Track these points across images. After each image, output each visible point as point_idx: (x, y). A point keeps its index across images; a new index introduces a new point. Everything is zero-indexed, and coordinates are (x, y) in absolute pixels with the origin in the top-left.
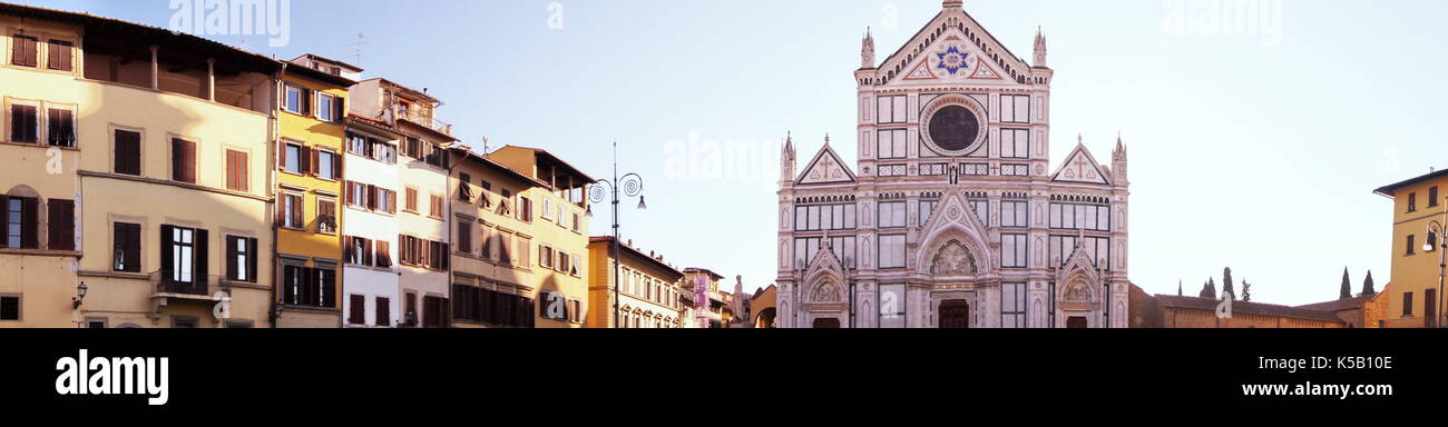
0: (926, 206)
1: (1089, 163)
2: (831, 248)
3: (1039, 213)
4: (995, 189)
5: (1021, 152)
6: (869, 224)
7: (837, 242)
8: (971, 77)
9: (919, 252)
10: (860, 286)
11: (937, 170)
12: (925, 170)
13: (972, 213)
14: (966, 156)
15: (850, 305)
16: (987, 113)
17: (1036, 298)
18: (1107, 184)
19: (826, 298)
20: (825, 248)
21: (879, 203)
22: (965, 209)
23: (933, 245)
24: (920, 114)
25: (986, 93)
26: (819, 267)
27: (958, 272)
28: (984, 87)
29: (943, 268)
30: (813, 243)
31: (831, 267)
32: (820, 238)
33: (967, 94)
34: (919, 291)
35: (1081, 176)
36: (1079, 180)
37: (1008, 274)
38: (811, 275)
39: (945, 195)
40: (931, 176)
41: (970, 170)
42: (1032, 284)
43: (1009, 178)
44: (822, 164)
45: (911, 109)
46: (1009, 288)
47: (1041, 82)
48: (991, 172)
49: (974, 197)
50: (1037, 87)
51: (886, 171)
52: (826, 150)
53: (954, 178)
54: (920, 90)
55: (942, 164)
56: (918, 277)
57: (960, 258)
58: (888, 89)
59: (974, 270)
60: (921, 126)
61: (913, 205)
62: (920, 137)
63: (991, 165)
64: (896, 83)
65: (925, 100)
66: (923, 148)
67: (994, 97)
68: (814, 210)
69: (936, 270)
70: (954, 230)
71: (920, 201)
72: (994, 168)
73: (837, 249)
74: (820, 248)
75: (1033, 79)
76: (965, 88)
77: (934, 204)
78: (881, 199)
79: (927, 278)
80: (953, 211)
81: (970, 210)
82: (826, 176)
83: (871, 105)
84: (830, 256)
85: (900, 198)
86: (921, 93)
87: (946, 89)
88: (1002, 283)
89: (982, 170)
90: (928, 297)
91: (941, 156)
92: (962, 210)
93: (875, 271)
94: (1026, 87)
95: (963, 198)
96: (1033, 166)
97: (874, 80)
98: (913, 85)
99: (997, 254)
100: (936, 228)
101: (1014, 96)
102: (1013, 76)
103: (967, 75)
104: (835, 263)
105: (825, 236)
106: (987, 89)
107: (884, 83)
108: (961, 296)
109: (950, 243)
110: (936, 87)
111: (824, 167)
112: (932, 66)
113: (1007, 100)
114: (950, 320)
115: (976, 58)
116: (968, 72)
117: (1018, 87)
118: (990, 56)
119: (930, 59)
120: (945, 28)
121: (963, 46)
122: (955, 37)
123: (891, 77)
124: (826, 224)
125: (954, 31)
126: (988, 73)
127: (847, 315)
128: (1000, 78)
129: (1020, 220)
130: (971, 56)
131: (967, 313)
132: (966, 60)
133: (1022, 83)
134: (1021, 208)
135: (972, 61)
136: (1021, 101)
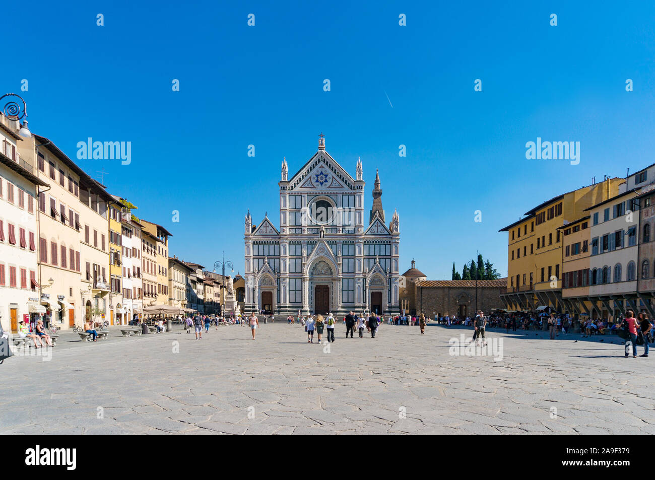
0: (309, 246)
1: (381, 225)
2: (269, 263)
3: (359, 250)
4: (339, 240)
6: (285, 253)
7: (272, 261)
8: (329, 187)
9: (307, 266)
10: (281, 279)
12: (310, 231)
13: (330, 250)
15: (278, 287)
16: (337, 205)
17: (358, 285)
18: (390, 234)
19: (268, 284)
20: (266, 264)
21: (289, 245)
22: (327, 248)
23: (313, 263)
24: (307, 205)
26: (264, 271)
27: (324, 274)
28: (335, 192)
29: (317, 272)
30: (261, 261)
31: (268, 271)
32: (264, 259)
33: (328, 196)
34: (307, 282)
36: (377, 234)
37: (345, 276)
38: (260, 274)
39: (318, 243)
40: (312, 234)
41: (329, 231)
42: (356, 279)
43: (346, 234)
44: (264, 226)
45: (303, 203)
46: (345, 281)
47: (359, 189)
48: (338, 231)
49: (331, 244)
50: (357, 191)
51: (292, 231)
52: (267, 220)
54: (308, 193)
56: (307, 277)
57: (326, 268)
58: (294, 192)
59: (331, 274)
61: (304, 246)
63: (338, 228)
64: (297, 189)
65: (310, 199)
67: (340, 196)
68: (261, 247)
69: (314, 273)
70: (322, 257)
71: (307, 244)
72: (340, 230)
73: (272, 264)
74: (264, 263)
75: (356, 187)
76: (327, 192)
77: (314, 246)
78: (290, 243)
79: (311, 277)
80: (322, 249)
82: (266, 232)
83: (286, 200)
84: (269, 267)
85: (299, 243)
87: (319, 193)
88: (342, 279)
89: (334, 231)
90: (310, 284)
93: (288, 273)
94: (353, 191)
95: (326, 244)
96: (356, 228)
97: (287, 188)
98: (304, 191)
99: (340, 267)
100: (314, 257)
101: (349, 196)
102: (349, 186)
103: (328, 186)
104: (271, 269)
105: (266, 258)
106: (337, 193)
107: (292, 189)
108: (326, 284)
109: (320, 262)
110: (315, 192)
111: (265, 228)
112: (313, 181)
113: (346, 198)
114: (319, 293)
115: (331, 177)
116: (328, 184)
117: (350, 191)
118: (338, 176)
119: (312, 178)
120: (319, 162)
121: (326, 171)
122: (322, 167)
123: (295, 186)
124: (266, 253)
125: (322, 163)
126: (337, 185)
127: (276, 291)
128: (343, 187)
129: (351, 253)
130: (330, 176)
131: (329, 290)
132: (327, 179)
133: (351, 189)
134: (351, 247)
135: (330, 178)
136: (351, 198)
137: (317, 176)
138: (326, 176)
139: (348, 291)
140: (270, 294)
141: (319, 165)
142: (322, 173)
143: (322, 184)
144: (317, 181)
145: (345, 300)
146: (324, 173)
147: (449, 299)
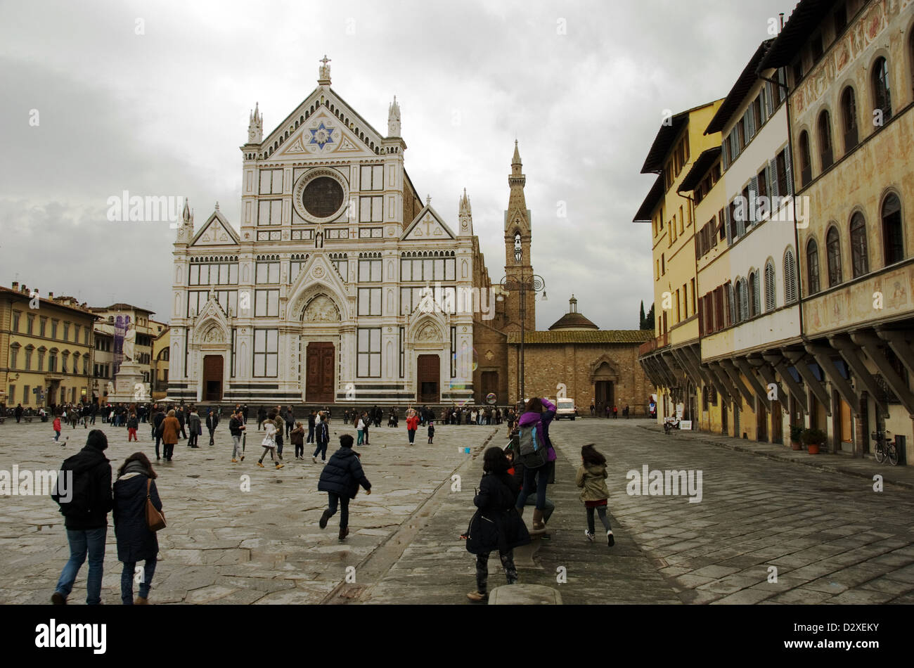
0: (296, 266)
1: (436, 221)
2: (217, 300)
3: (391, 270)
4: (353, 250)
5: (376, 218)
6: (248, 281)
7: (223, 296)
8: (335, 151)
9: (289, 304)
10: (239, 330)
11: (306, 235)
12: (297, 236)
13: (334, 272)
14: (330, 222)
15: (232, 345)
16: (349, 184)
17: (388, 340)
18: (453, 239)
19: (214, 339)
20: (212, 300)
21: (257, 263)
22: (329, 268)
23: (301, 297)
24: (294, 186)
25: (347, 165)
26: (207, 315)
27: (326, 320)
28: (346, 160)
29: (311, 317)
30: (203, 295)
31: (216, 315)
32: (209, 291)
33: (333, 167)
34: (289, 336)
35: (428, 234)
36: (427, 238)
37: (363, 322)
38: (200, 322)
39: (311, 257)
40: (301, 241)
41: (334, 234)
42: (385, 330)
43: (366, 241)
44: (212, 229)
45: (286, 183)
46: (364, 333)
47: (392, 152)
48: (351, 235)
49: (337, 258)
50: (389, 157)
51: (263, 236)
52: (216, 217)
53: (319, 243)
54: (294, 164)
55: (311, 230)
56: (288, 324)
57: (327, 309)
58: (269, 164)
59: (339, 318)
60: (295, 196)
61: (285, 265)
62: (293, 206)
63: (351, 230)
64: (275, 158)
65: (299, 173)
66: (295, 216)
67: (355, 169)
68: (204, 268)
69: (305, 318)
70: (319, 286)
71: (291, 262)
72: (353, 233)
73: (223, 302)
74: (208, 300)
75: (385, 150)
76: (330, 162)
77: (303, 264)
78: (259, 260)
79: (298, 325)
80: (319, 270)
81: (333, 269)
83: (254, 179)
84: (217, 306)
85: (275, 259)
86: (296, 167)
87: (316, 163)
88: (358, 329)
89: (344, 234)
90: (297, 341)
91: (310, 223)
92: (327, 270)
93: (251, 319)
94: (380, 158)
95: (327, 259)
96: (386, 228)
97: (257, 156)
98: (289, 160)
99: (354, 306)
100: (303, 285)
101: (372, 166)
102: (372, 147)
103: (332, 150)
104: (220, 311)
105: (212, 290)
107: (266, 157)
108: (329, 340)
109: (318, 296)
110: (308, 162)
111: (213, 232)
112: (306, 141)
113: (366, 170)
114: (315, 358)
115: (340, 134)
116: (333, 147)
117: (376, 158)
118: (352, 130)
119: (304, 135)
120: (318, 106)
121: (330, 123)
122: (323, 115)
123: (271, 153)
124: (214, 281)
125: (323, 109)
126: (350, 147)
127: (229, 352)
128: (361, 150)
129: (376, 277)
130: (336, 131)
131: (334, 352)
132: (332, 136)
133: (378, 154)
134: (376, 265)
135: (337, 136)
136: (378, 170)
137: (314, 131)
138: (330, 131)
139: (369, 353)
140: (219, 359)
141: (317, 113)
142: (322, 126)
143: (322, 145)
144: (314, 141)
145: (363, 371)
146: (327, 126)
147: (575, 369)
